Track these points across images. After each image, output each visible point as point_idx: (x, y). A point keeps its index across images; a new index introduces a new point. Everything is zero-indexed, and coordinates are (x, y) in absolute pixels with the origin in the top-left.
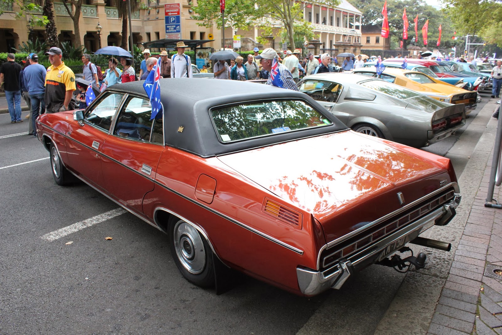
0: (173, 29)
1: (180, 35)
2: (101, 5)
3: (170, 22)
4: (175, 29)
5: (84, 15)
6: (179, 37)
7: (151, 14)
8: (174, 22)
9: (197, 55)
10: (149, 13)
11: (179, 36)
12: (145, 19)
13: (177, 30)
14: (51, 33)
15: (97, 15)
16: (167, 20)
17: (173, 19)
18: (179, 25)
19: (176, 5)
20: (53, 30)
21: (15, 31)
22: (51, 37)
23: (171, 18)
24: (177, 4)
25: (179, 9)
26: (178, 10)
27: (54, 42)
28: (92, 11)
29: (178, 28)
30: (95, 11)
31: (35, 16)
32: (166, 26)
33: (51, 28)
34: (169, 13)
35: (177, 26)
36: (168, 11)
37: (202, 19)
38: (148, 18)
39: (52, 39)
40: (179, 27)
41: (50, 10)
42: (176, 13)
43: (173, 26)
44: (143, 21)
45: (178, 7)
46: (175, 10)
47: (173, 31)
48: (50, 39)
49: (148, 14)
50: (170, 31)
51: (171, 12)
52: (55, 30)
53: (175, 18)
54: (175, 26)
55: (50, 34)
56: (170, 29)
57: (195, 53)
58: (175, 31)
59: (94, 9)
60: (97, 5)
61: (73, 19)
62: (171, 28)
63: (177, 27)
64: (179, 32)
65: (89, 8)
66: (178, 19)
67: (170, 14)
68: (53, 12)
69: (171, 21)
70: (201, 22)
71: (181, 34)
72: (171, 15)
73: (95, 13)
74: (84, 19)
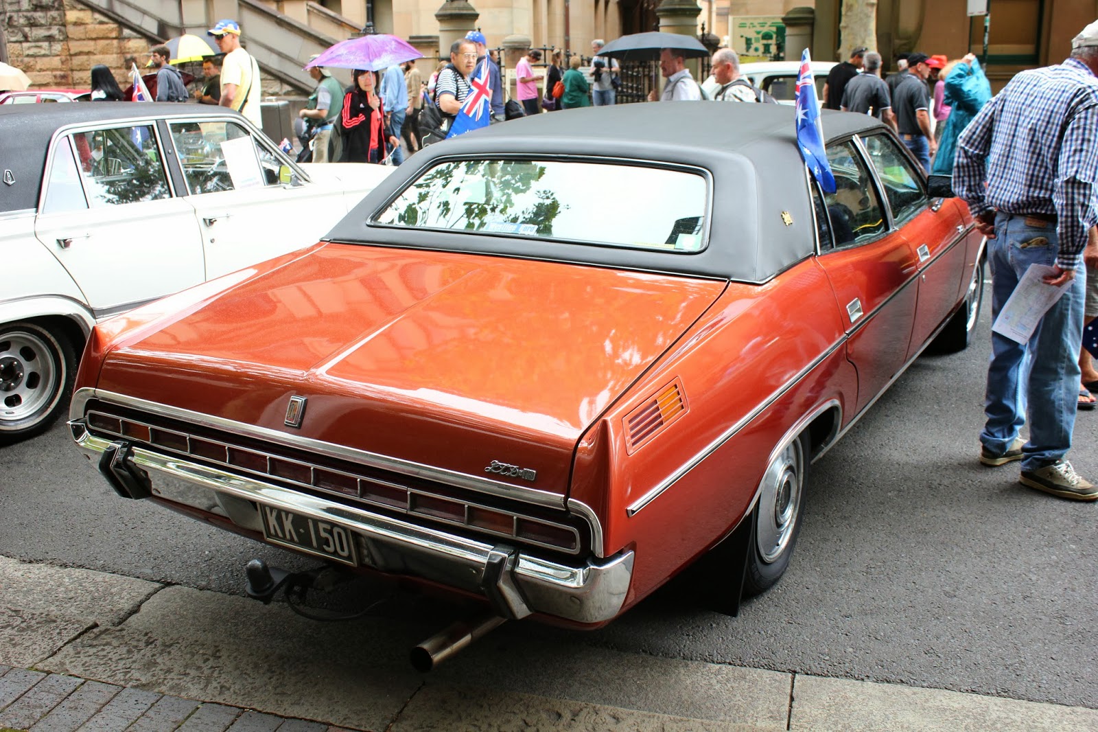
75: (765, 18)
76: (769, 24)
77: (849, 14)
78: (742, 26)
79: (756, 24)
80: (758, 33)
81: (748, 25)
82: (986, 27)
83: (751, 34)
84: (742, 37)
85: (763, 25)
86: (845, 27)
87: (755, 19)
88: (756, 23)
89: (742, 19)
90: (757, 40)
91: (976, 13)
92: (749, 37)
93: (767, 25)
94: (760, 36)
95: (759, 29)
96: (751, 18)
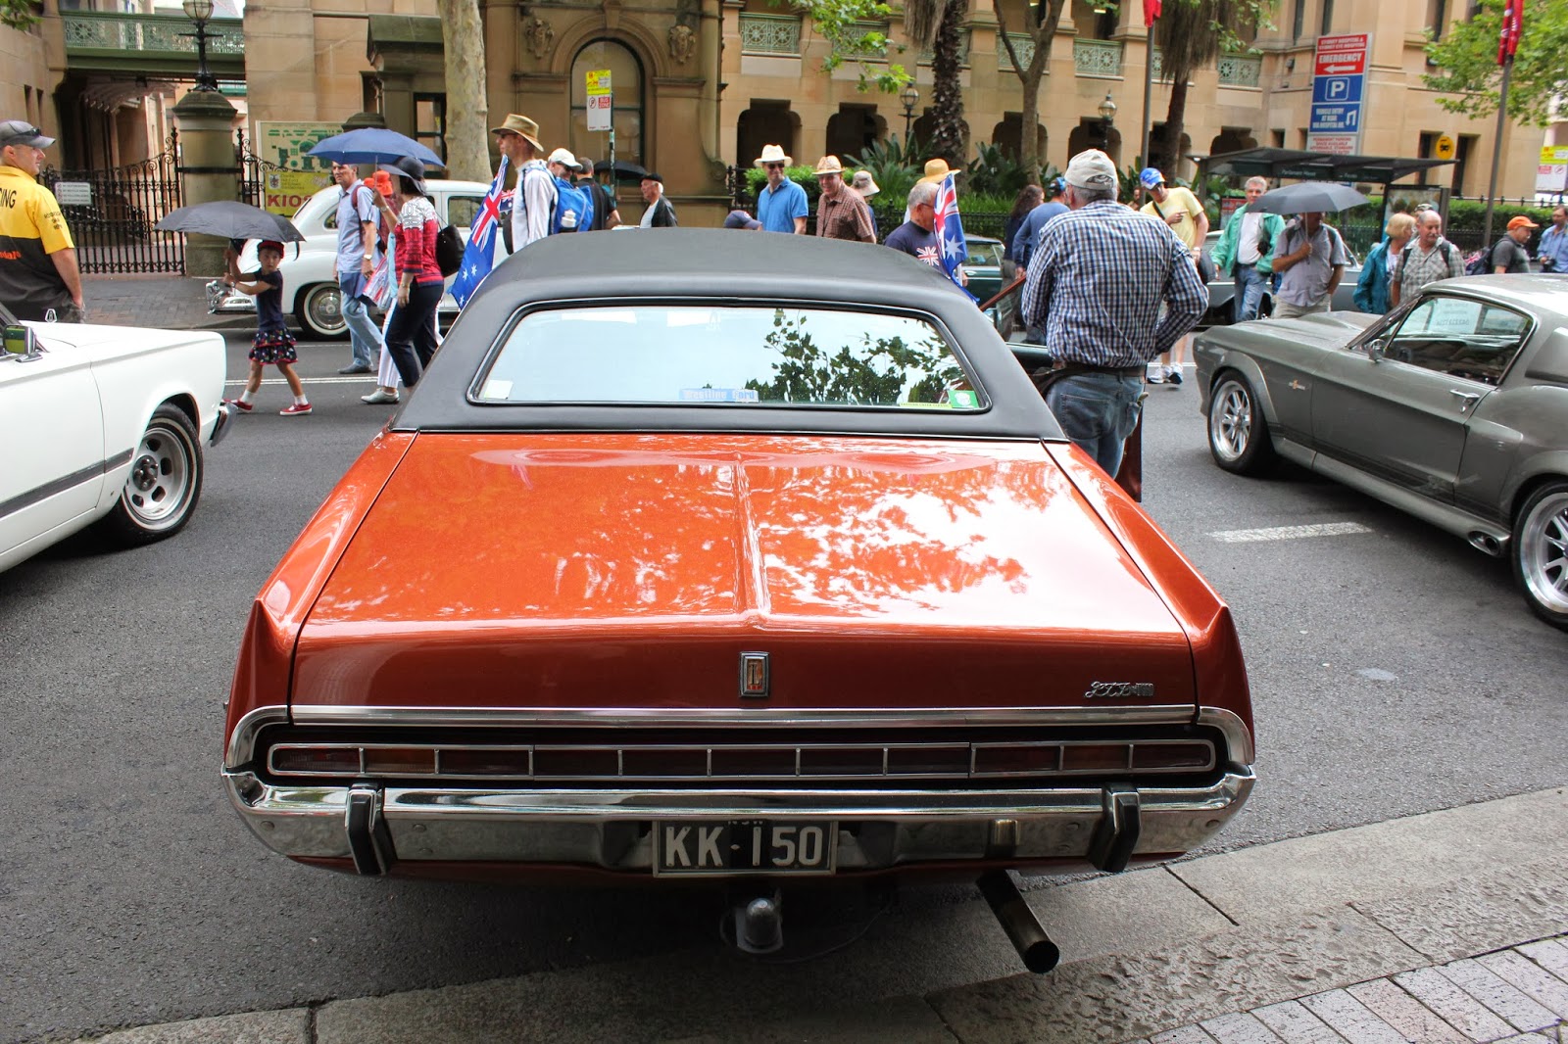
0: (1335, 118)
1: (1354, 139)
2: (1137, 40)
3: (1329, 97)
4: (1341, 118)
5: (1079, 70)
6: (1351, 148)
7: (1295, 70)
8: (1340, 95)
9: (1388, 207)
10: (1291, 68)
11: (1350, 144)
12: (1276, 86)
13: (1348, 123)
14: (945, 116)
15: (1120, 70)
16: (1320, 90)
17: (1338, 86)
18: (1357, 107)
19: (1356, 40)
20: (952, 109)
21: (879, 112)
22: (943, 129)
23: (1334, 84)
24: (1359, 37)
25: (1363, 53)
26: (1360, 55)
27: (949, 143)
28: (1107, 60)
29: (1351, 117)
30: (1116, 59)
31: (871, 65)
32: (1314, 108)
33: (947, 103)
34: (1328, 65)
35: (1348, 109)
36: (1325, 59)
37: (1455, 88)
38: (1285, 82)
39: (945, 135)
40: (1354, 113)
41: (953, 52)
42: (1353, 68)
43: (1335, 111)
44: (1269, 92)
45: (1362, 45)
46: (1350, 58)
47: (1335, 126)
48: (941, 133)
49: (1286, 70)
50: (1323, 125)
51: (1338, 64)
52: (956, 110)
53: (1345, 82)
54: (1340, 111)
55: (941, 121)
56: (1323, 119)
57: (1385, 201)
58: (1341, 125)
59: (1115, 52)
60: (1123, 42)
61: (1023, 78)
62: (1330, 117)
63: (1349, 114)
64: (1352, 128)
65: (1099, 48)
66: (1355, 87)
67: (1328, 69)
68: (958, 57)
69: (1333, 94)
70: (1456, 98)
71: (1358, 136)
72: (1335, 72)
73: (1114, 65)
74: (1078, 83)
75: (303, 125)
76: (309, 131)
77: (456, 123)
78: (274, 133)
79: (291, 132)
80: (295, 143)
81: (281, 133)
82: (611, 144)
83: (285, 143)
84: (274, 147)
85: (300, 133)
86: (453, 139)
87: (291, 125)
88: (291, 130)
89: (274, 124)
90: (294, 152)
91: (599, 128)
92: (283, 148)
93: (306, 134)
94: (298, 147)
95: (296, 138)
96: (287, 125)
